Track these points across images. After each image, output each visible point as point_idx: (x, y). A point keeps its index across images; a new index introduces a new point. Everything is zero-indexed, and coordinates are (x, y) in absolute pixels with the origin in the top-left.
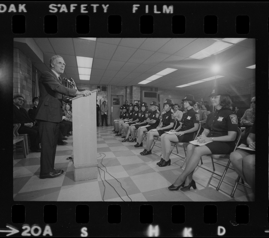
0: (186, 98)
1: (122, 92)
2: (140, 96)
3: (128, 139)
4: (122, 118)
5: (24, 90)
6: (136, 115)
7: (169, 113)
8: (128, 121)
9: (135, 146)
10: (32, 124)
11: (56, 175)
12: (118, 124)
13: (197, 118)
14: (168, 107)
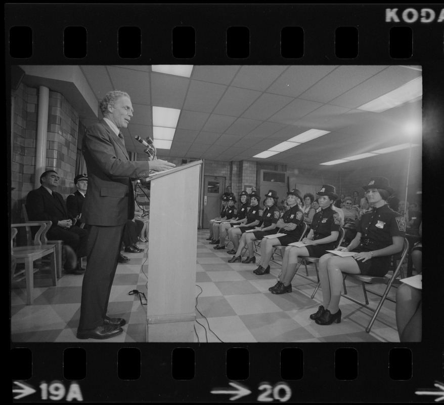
0: (372, 183)
1: (224, 172)
2: (255, 179)
3: (240, 256)
4: (226, 217)
5: (63, 163)
6: (254, 212)
7: (328, 212)
8: (239, 224)
9: (254, 272)
10: (71, 221)
11: (110, 333)
12: (219, 228)
13: (399, 225)
14: (326, 201)
